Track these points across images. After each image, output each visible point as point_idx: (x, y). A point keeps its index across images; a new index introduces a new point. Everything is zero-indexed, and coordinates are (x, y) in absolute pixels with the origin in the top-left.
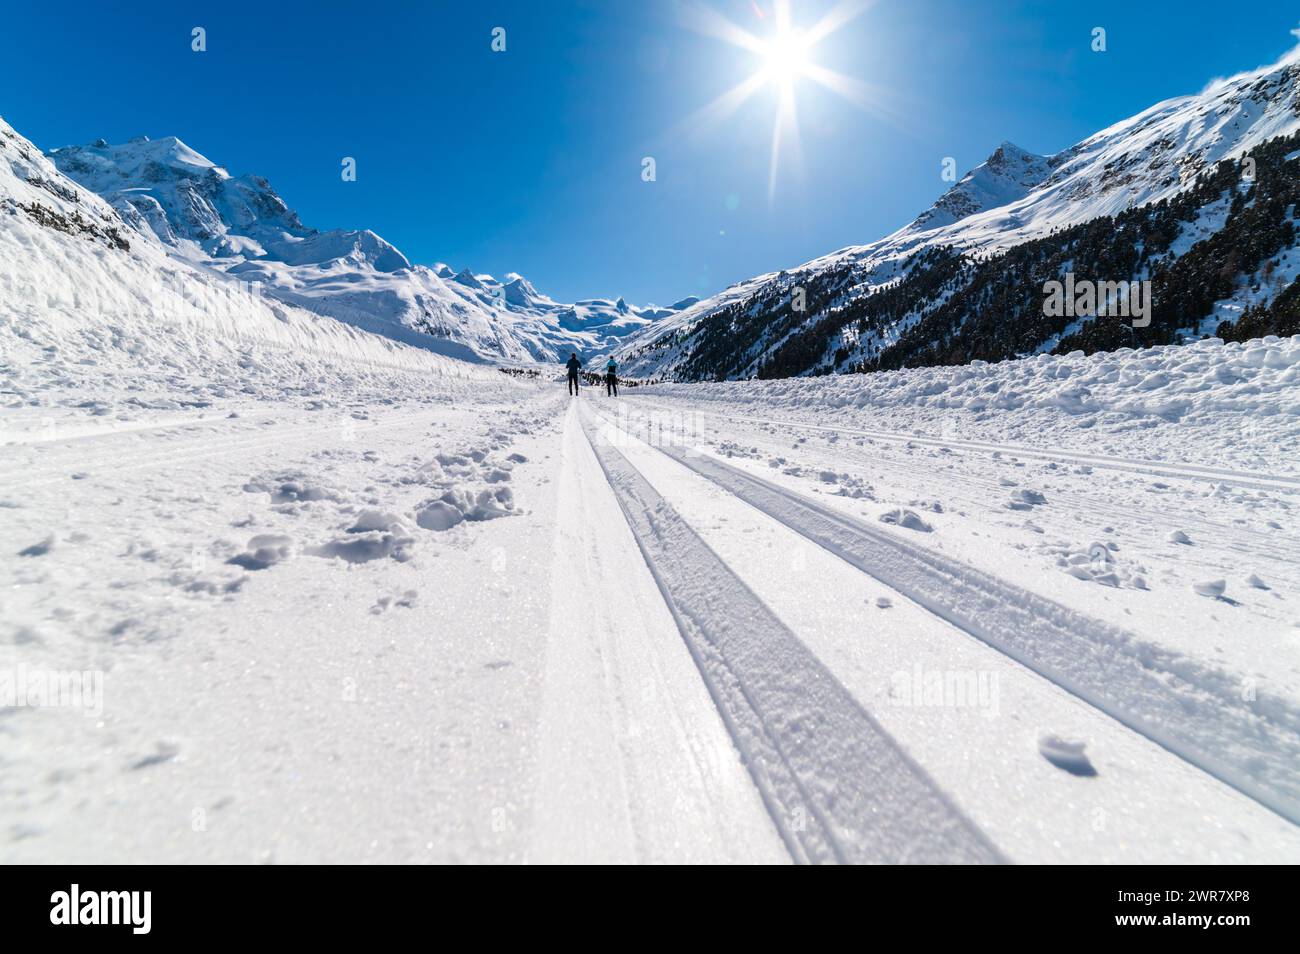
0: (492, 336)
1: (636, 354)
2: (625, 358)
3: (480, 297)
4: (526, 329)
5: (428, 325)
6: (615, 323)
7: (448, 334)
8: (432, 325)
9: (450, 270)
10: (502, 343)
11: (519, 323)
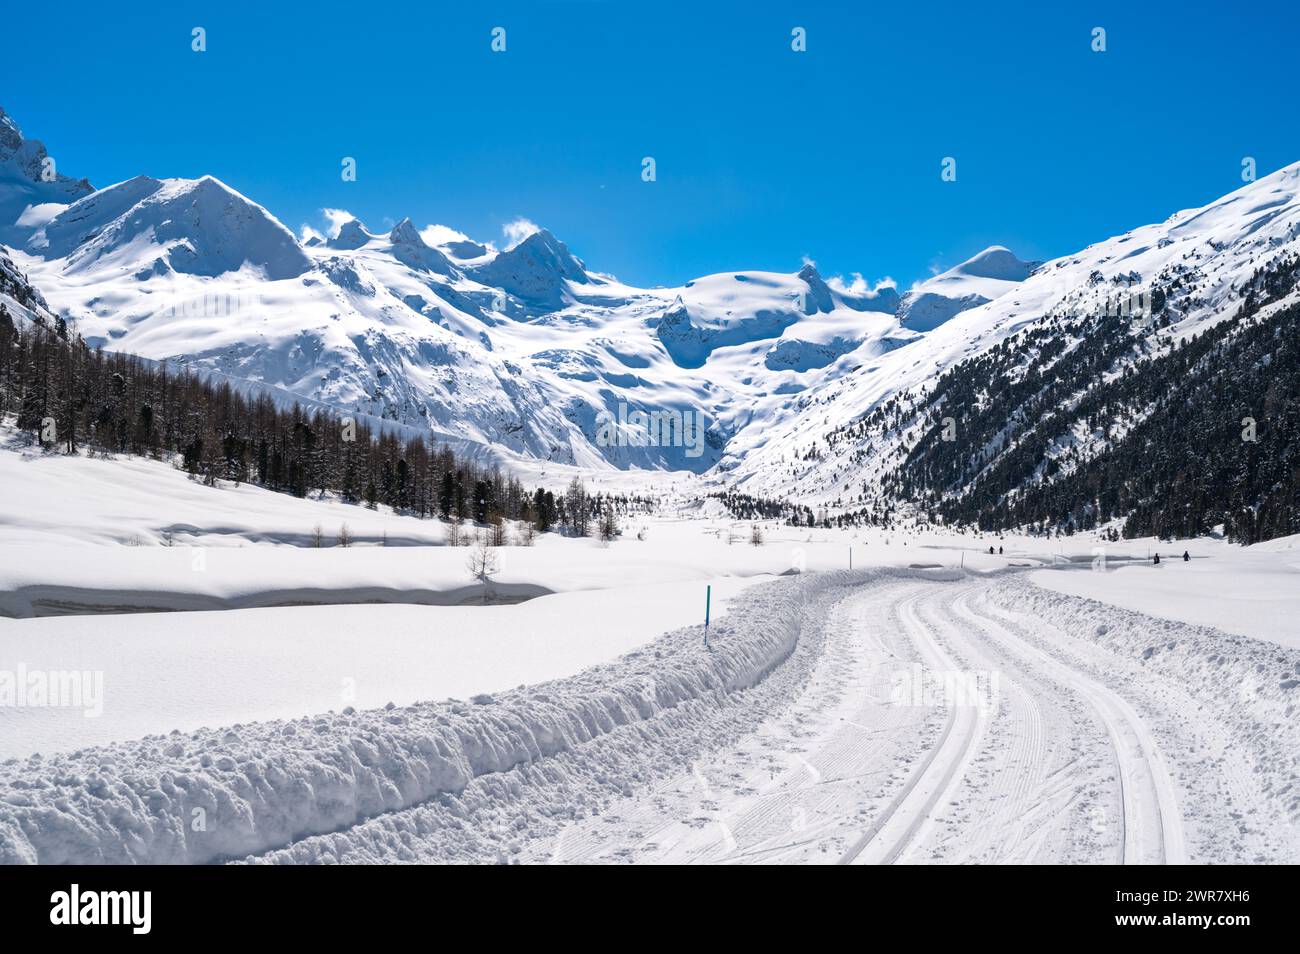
0: (509, 407)
1: (823, 446)
2: (802, 455)
3: (442, 291)
4: (564, 368)
5: (386, 399)
6: (791, 334)
7: (423, 413)
8: (393, 399)
9: (363, 228)
10: (532, 423)
11: (546, 355)
